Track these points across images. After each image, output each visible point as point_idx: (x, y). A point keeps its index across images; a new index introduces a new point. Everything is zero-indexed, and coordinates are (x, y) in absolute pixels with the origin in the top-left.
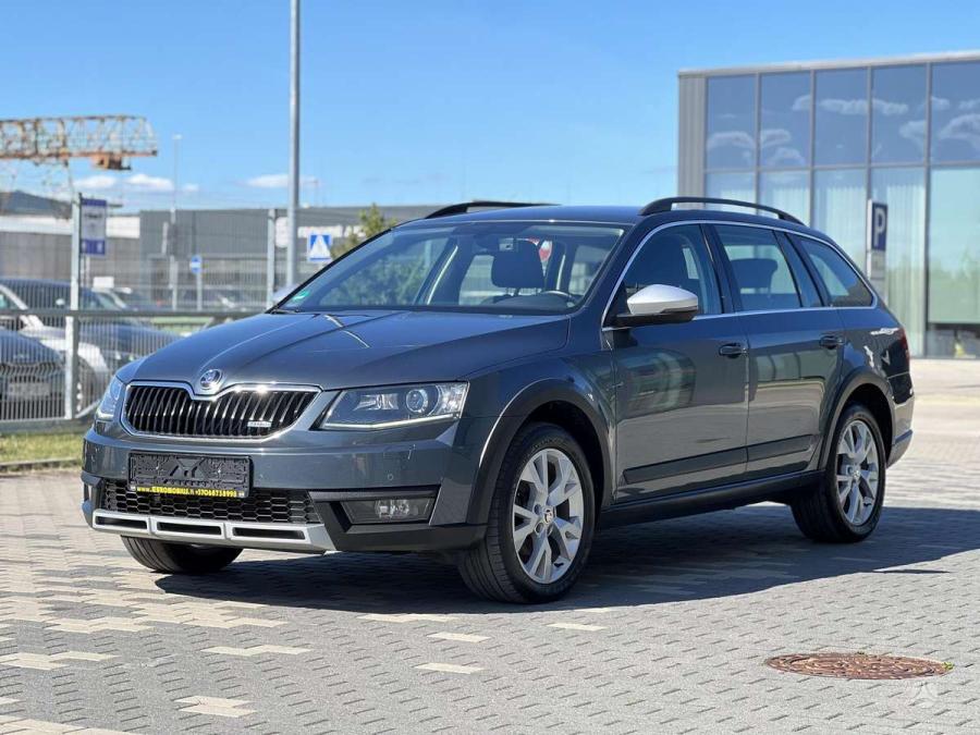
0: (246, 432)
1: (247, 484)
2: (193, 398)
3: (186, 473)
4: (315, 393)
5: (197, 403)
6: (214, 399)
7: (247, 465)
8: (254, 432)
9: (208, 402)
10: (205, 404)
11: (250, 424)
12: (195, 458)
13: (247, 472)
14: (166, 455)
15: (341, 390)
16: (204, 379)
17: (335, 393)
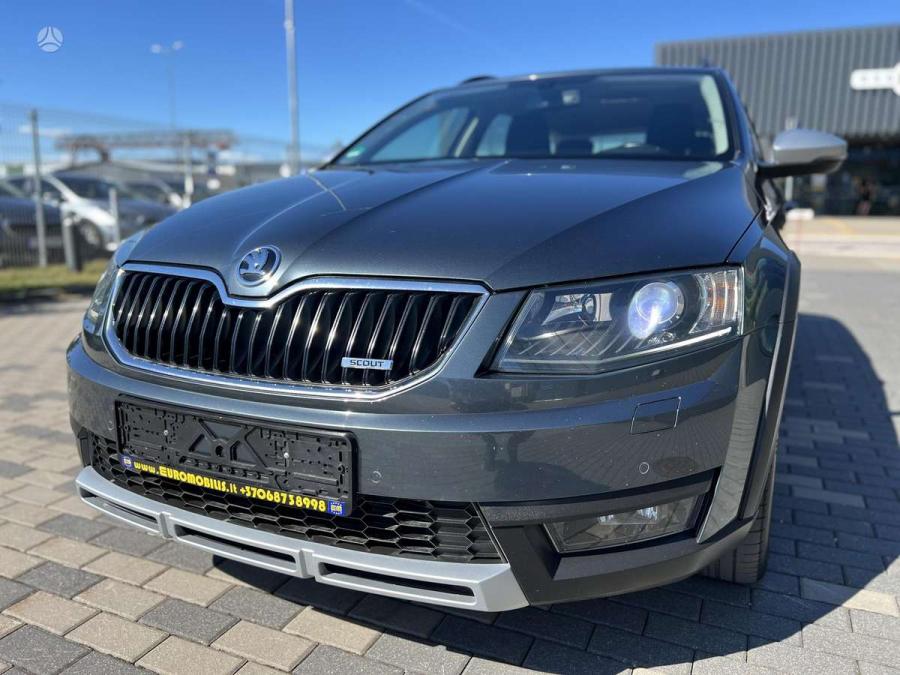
0: (337, 376)
1: (347, 486)
2: (227, 301)
3: (219, 450)
4: (478, 296)
5: (235, 311)
6: (268, 304)
7: (347, 450)
8: (356, 377)
9: (257, 311)
10: (251, 313)
11: (347, 362)
12: (238, 425)
13: (347, 463)
14: (180, 413)
15: (529, 289)
16: (244, 265)
17: (519, 296)
